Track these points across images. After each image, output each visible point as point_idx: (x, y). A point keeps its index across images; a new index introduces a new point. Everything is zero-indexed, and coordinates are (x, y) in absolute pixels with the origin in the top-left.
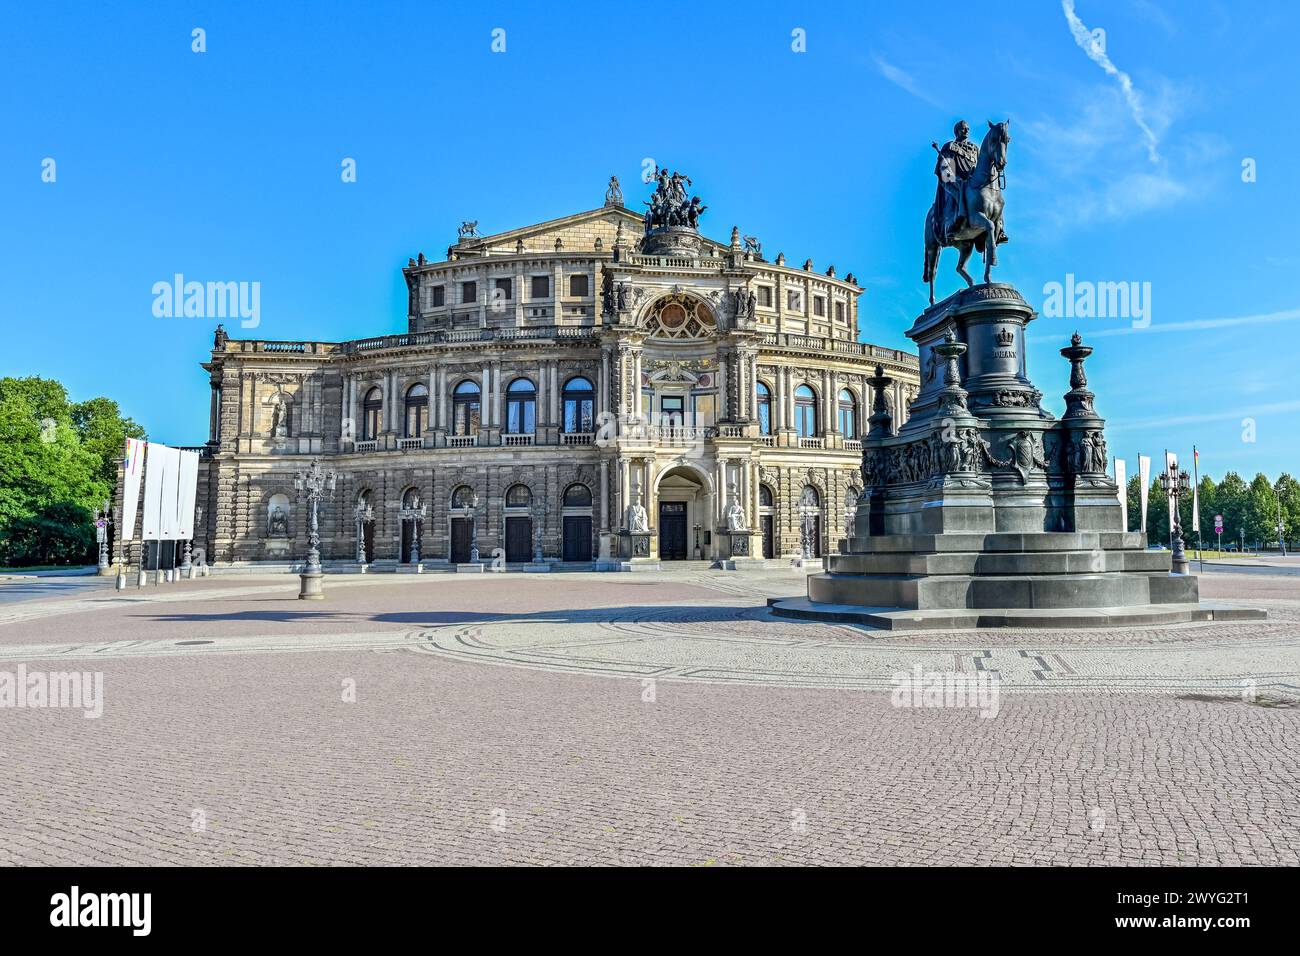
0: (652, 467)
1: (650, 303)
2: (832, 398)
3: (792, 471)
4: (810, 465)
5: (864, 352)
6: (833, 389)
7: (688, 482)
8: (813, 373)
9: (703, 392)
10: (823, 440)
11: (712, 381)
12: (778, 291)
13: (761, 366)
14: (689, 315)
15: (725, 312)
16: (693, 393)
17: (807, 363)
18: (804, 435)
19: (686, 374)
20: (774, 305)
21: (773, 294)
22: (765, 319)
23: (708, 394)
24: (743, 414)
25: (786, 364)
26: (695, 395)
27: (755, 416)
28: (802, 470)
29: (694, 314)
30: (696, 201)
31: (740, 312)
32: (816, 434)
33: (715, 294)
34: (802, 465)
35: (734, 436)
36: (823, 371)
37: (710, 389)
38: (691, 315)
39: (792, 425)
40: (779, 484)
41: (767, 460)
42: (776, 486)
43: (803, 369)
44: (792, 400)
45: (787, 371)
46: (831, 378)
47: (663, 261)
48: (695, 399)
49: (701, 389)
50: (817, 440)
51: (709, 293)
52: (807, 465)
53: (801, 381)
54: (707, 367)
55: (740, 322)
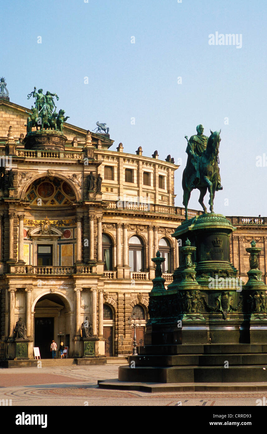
0: (30, 295)
1: (29, 182)
2: (154, 245)
3: (126, 295)
4: (139, 291)
5: (176, 213)
6: (154, 239)
7: (55, 304)
8: (141, 228)
9: (66, 242)
10: (147, 274)
11: (72, 234)
12: (119, 169)
13: (106, 223)
14: (56, 189)
15: (81, 189)
16: (59, 242)
17: (137, 221)
18: (135, 270)
19: (54, 229)
20: (116, 178)
21: (116, 172)
22: (109, 189)
23: (70, 243)
24: (92, 258)
25: (122, 222)
26: (60, 244)
27: (100, 258)
28: (133, 295)
29: (60, 189)
30: (62, 112)
31: (91, 188)
32: (143, 270)
33: (75, 176)
34: (133, 291)
35: (86, 273)
36: (148, 226)
37: (71, 240)
38: (58, 190)
39: (126, 263)
40: (118, 304)
41: (110, 288)
42: (115, 306)
43: (134, 225)
44: (127, 247)
45: (123, 226)
46: (154, 231)
47: (39, 154)
48: (60, 247)
49: (64, 240)
50: (144, 273)
51: (71, 175)
52: (136, 291)
53: (133, 233)
54: (68, 225)
55: (91, 195)
